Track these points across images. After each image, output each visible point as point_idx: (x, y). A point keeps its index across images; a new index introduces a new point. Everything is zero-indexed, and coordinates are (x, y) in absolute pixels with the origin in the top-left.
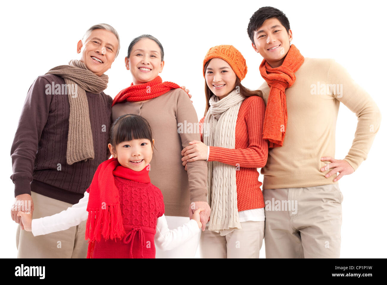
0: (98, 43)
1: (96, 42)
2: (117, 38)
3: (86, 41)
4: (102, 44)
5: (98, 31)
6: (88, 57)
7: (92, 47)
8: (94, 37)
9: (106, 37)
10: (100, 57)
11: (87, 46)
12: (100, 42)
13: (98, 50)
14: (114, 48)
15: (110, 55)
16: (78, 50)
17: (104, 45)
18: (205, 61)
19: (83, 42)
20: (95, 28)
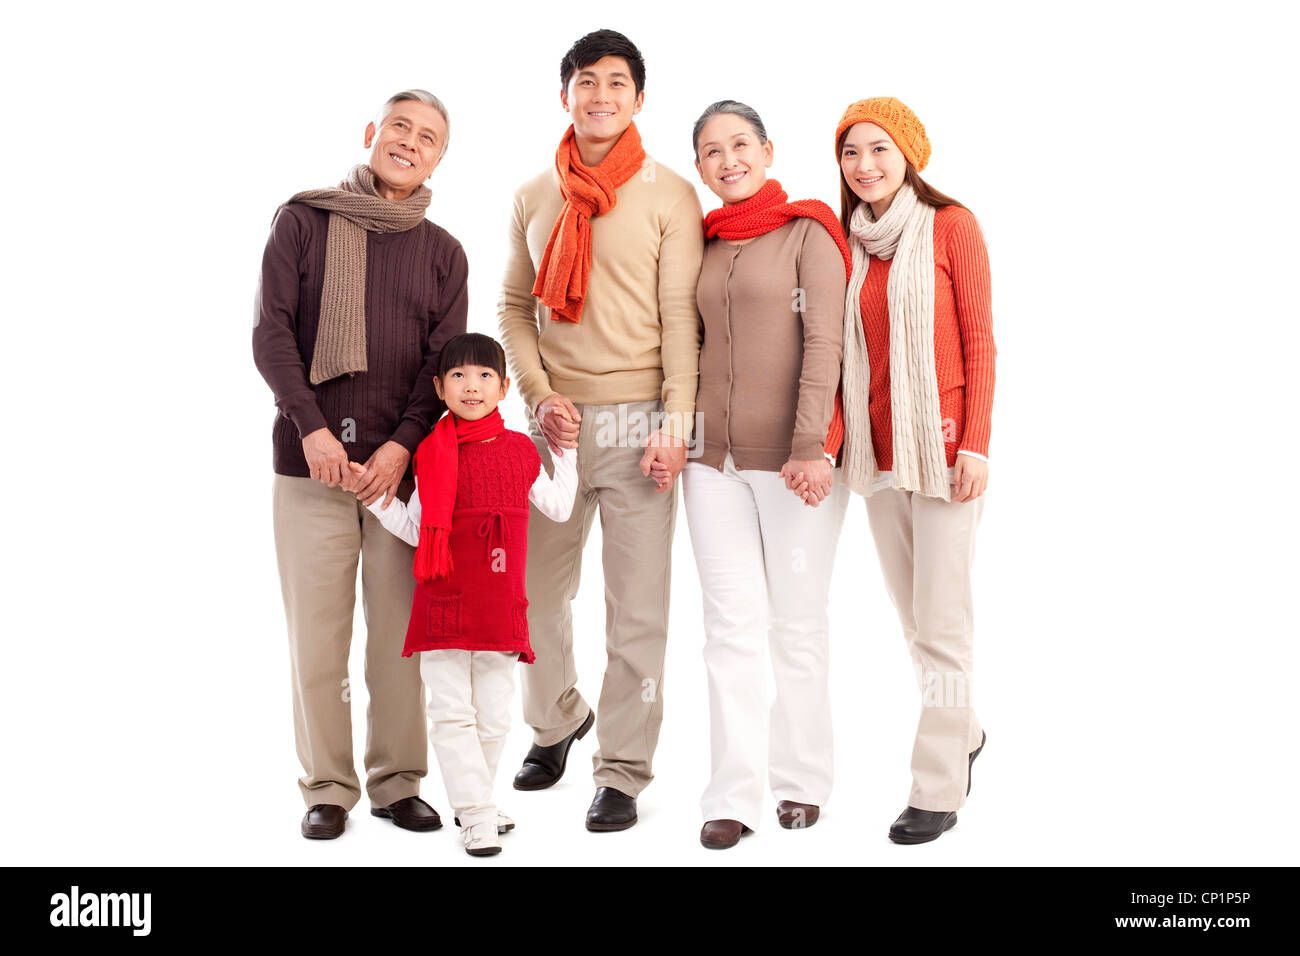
0: (406, 127)
1: (401, 124)
2: (445, 117)
3: (382, 124)
4: (413, 129)
5: (405, 105)
6: (384, 156)
7: (393, 135)
8: (397, 116)
9: (420, 117)
10: (408, 155)
11: (382, 133)
12: (408, 126)
13: (404, 142)
14: (436, 137)
15: (428, 152)
16: (366, 143)
17: (415, 131)
18: (838, 130)
19: (377, 124)
20: (401, 98)
